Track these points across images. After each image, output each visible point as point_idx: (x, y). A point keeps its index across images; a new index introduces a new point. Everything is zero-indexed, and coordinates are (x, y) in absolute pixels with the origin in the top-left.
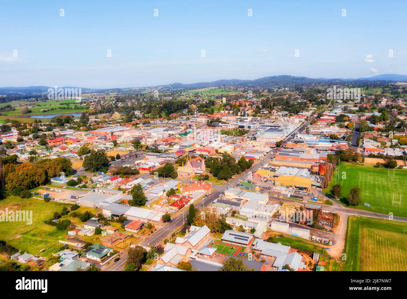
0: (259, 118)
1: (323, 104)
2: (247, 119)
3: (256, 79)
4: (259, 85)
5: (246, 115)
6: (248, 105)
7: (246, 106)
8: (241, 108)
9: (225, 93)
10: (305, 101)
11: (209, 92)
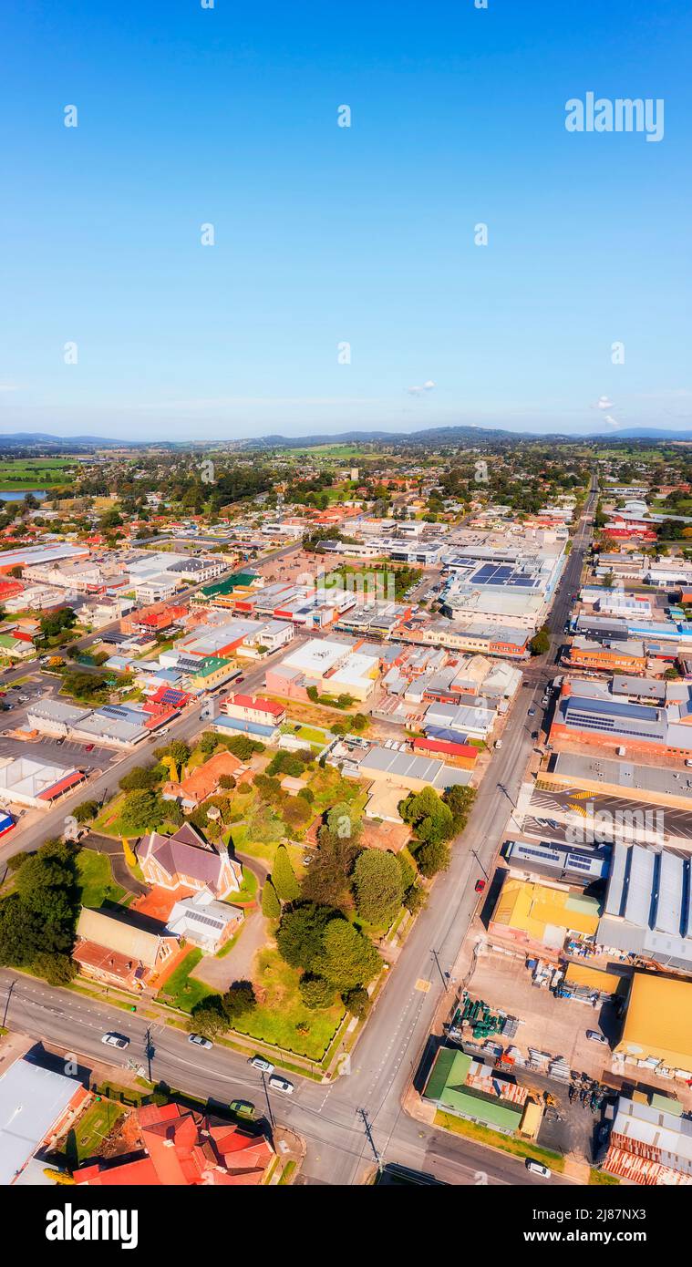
0: (444, 527)
1: (575, 485)
2: (413, 530)
3: (416, 431)
4: (420, 443)
5: (409, 516)
6: (411, 488)
7: (404, 490)
8: (395, 495)
9: (359, 457)
10: (533, 476)
11: (330, 454)
